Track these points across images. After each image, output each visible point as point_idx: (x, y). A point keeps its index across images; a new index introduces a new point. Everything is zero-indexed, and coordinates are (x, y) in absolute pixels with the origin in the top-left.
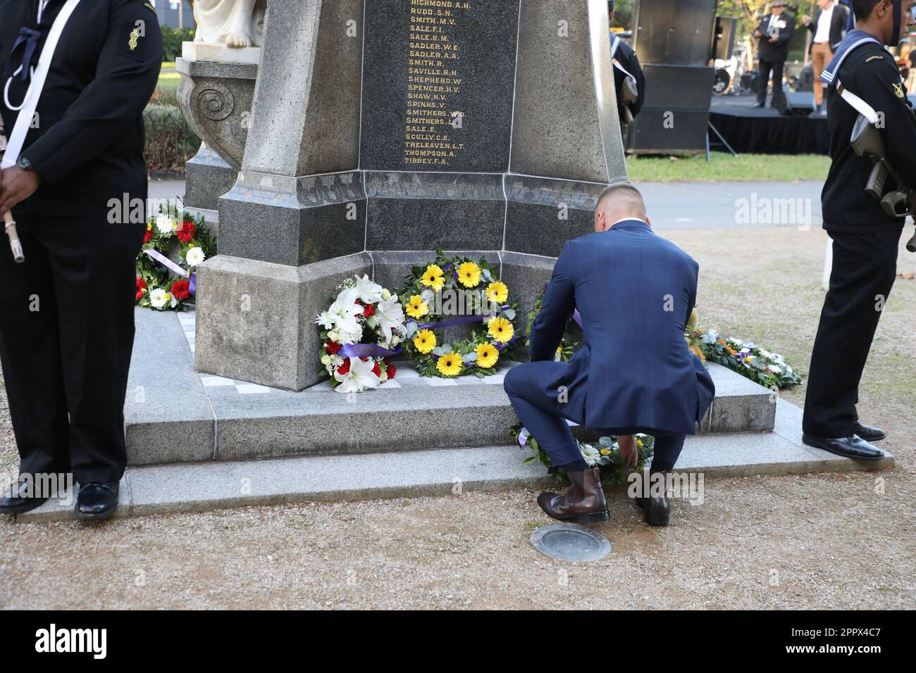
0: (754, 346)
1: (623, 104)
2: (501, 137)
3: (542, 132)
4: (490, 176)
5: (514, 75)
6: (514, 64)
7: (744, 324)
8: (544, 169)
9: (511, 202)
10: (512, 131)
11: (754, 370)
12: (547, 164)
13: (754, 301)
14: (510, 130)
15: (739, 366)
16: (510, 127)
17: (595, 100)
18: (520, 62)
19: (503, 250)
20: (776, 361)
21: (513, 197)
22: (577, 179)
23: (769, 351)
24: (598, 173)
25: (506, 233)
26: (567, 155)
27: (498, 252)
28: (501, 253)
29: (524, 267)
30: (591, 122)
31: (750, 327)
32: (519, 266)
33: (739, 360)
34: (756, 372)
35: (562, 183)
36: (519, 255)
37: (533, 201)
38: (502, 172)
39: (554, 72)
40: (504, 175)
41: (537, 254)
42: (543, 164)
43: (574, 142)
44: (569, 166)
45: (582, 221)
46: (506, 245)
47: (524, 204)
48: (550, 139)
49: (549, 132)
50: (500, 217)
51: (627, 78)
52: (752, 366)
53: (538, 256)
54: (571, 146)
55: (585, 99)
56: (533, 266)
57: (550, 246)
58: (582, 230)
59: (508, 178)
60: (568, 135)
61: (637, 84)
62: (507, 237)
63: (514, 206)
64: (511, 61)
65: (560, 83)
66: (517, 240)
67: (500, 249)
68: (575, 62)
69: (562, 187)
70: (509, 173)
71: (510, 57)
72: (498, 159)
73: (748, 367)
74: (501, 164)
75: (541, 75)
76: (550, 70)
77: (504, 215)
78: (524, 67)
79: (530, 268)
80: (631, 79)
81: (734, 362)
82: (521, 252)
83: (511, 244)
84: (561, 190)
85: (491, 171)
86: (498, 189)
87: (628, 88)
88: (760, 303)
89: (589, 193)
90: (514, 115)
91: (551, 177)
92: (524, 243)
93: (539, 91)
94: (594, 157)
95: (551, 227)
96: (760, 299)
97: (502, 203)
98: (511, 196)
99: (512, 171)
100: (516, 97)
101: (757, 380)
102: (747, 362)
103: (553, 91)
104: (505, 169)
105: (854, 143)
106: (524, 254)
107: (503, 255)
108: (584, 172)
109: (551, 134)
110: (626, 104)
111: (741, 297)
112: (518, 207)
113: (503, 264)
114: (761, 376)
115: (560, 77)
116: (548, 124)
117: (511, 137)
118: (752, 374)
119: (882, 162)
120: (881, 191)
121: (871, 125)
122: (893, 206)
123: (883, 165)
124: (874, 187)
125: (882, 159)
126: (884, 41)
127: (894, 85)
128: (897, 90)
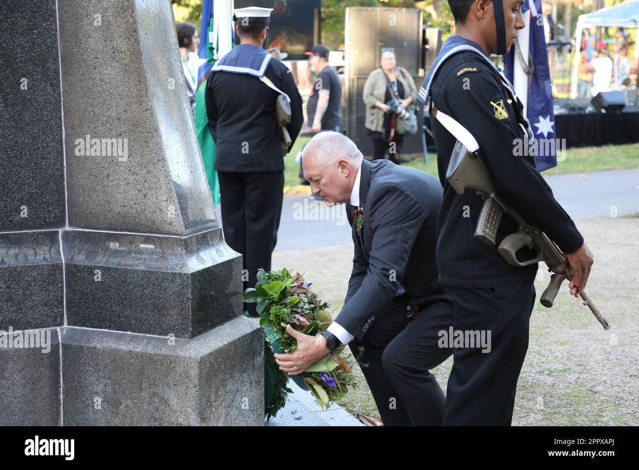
1: (280, 125)
2: (51, 184)
3: (100, 176)
4: (40, 233)
5: (60, 107)
6: (59, 93)
8: (107, 221)
9: (70, 264)
10: (65, 176)
12: (109, 215)
14: (62, 175)
16: (63, 170)
17: (157, 134)
18: (66, 91)
19: (65, 325)
21: (72, 258)
22: (148, 232)
24: (170, 224)
25: (67, 303)
26: (133, 203)
27: (58, 329)
28: (62, 330)
29: (88, 347)
30: (156, 161)
32: (82, 347)
35: (130, 238)
36: (84, 330)
37: (95, 263)
38: (58, 227)
39: (107, 102)
40: (60, 230)
41: (105, 328)
42: (105, 215)
43: (139, 187)
44: (136, 216)
45: (154, 284)
46: (68, 319)
47: (85, 267)
48: (110, 184)
49: (109, 176)
50: (58, 284)
51: (280, 98)
53: (107, 330)
54: (135, 192)
55: (145, 134)
56: (99, 346)
57: (120, 317)
58: (154, 296)
59: (66, 234)
60: (131, 178)
61: (290, 103)
62: (68, 309)
63: (73, 270)
64: (54, 91)
65: (114, 115)
66: (81, 312)
67: (61, 324)
68: (129, 89)
69: (131, 243)
70: (68, 228)
71: (51, 85)
72: (49, 212)
74: (55, 217)
75: (92, 106)
76: (101, 99)
77: (62, 281)
78: (71, 97)
79: (95, 348)
80: (285, 98)
82: (87, 326)
83: (74, 317)
84: (129, 246)
85: (41, 227)
86: (53, 250)
87: (281, 107)
89: (161, 248)
90: (66, 156)
91: (116, 230)
92: (90, 315)
93: (92, 126)
94: (164, 204)
95: (118, 294)
97: (58, 267)
98: (70, 257)
99: (71, 225)
100: (66, 134)
103: (108, 125)
104: (62, 224)
106: (90, 329)
107: (65, 333)
108: (153, 223)
109: (111, 178)
110: (283, 125)
112: (78, 271)
113: (63, 344)
115: (114, 107)
116: (106, 166)
117: (65, 183)
119: (493, 199)
120: (494, 236)
121: (471, 156)
122: (513, 254)
123: (494, 202)
124: (483, 231)
125: (492, 195)
126: (489, 51)
127: (492, 103)
128: (496, 109)
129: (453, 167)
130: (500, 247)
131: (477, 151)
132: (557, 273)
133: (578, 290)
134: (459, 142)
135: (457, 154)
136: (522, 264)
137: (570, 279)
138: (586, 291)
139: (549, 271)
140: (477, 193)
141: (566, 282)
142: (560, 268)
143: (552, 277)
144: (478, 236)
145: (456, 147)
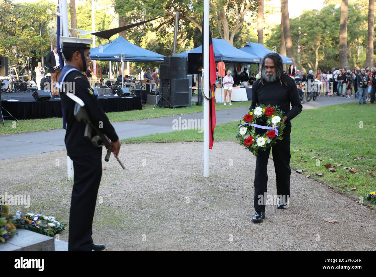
0: (40, 215)
7: (34, 204)
11: (41, 228)
13: (37, 191)
15: (34, 228)
20: (52, 220)
23: (48, 216)
31: (37, 205)
33: (33, 225)
34: (43, 229)
52: (40, 227)
73: (38, 227)
81: (31, 226)
88: (40, 192)
96: (39, 190)
101: (44, 233)
102: (37, 225)
105: (76, 116)
111: (30, 191)
114: (45, 230)
118: (41, 231)
119: (89, 124)
120: (90, 136)
121: (82, 107)
122: (96, 142)
123: (90, 124)
124: (87, 135)
125: (89, 122)
126: (81, 70)
127: (88, 89)
128: (90, 91)
129: (76, 112)
130: (92, 140)
131: (84, 106)
132: (109, 150)
133: (116, 155)
134: (77, 103)
135: (77, 107)
136: (100, 146)
137: (113, 152)
138: (118, 157)
139: (106, 149)
140: (84, 121)
141: (112, 153)
142: (110, 148)
143: (107, 151)
144: (86, 137)
145: (76, 105)
